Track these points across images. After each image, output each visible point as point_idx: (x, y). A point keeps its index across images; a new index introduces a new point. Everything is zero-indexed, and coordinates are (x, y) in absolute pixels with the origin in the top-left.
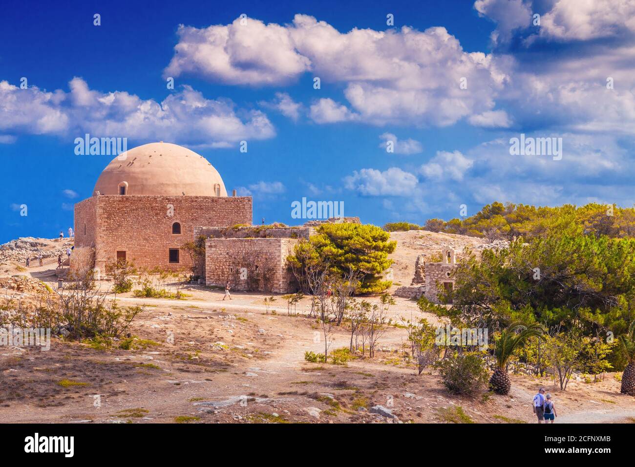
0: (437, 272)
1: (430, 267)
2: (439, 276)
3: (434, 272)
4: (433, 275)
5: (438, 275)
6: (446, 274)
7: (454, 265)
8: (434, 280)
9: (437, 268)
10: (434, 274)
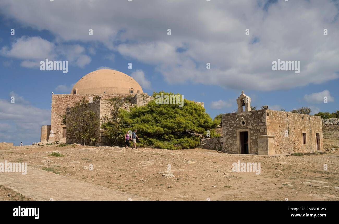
0: (233, 122)
1: (226, 117)
2: (235, 125)
3: (230, 122)
4: (230, 126)
5: (233, 124)
6: (241, 123)
7: (249, 113)
8: (230, 130)
9: (232, 118)
10: (230, 124)
